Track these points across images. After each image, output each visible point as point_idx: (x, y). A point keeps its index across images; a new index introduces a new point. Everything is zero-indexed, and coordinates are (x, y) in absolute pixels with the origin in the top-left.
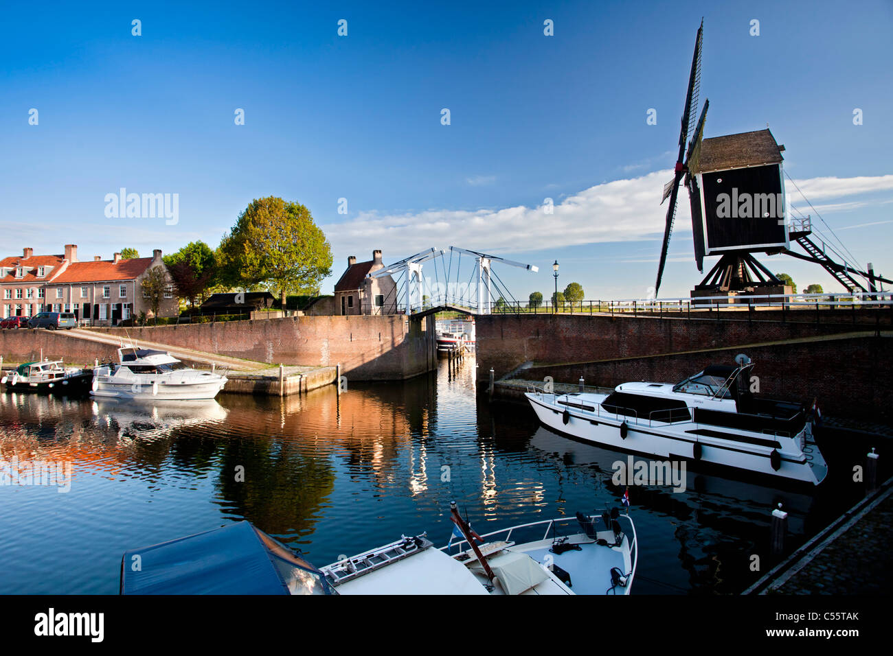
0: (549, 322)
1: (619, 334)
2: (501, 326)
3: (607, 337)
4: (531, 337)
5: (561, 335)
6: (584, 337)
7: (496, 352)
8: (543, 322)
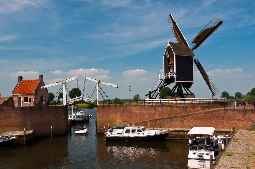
0: (128, 107)
1: (155, 110)
2: (108, 110)
3: (151, 112)
4: (121, 113)
5: (133, 112)
6: (142, 112)
7: (106, 120)
8: (126, 107)
